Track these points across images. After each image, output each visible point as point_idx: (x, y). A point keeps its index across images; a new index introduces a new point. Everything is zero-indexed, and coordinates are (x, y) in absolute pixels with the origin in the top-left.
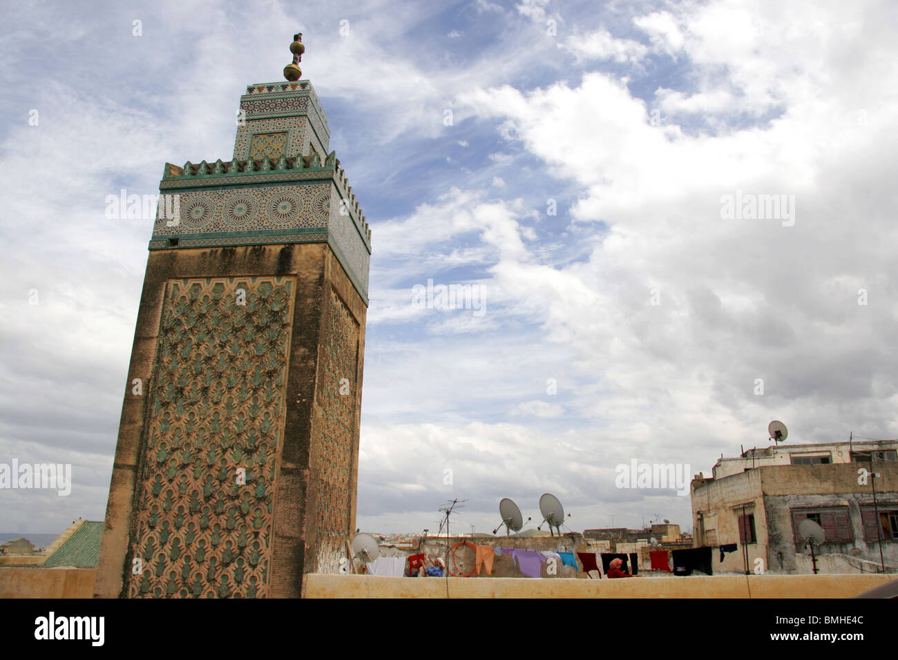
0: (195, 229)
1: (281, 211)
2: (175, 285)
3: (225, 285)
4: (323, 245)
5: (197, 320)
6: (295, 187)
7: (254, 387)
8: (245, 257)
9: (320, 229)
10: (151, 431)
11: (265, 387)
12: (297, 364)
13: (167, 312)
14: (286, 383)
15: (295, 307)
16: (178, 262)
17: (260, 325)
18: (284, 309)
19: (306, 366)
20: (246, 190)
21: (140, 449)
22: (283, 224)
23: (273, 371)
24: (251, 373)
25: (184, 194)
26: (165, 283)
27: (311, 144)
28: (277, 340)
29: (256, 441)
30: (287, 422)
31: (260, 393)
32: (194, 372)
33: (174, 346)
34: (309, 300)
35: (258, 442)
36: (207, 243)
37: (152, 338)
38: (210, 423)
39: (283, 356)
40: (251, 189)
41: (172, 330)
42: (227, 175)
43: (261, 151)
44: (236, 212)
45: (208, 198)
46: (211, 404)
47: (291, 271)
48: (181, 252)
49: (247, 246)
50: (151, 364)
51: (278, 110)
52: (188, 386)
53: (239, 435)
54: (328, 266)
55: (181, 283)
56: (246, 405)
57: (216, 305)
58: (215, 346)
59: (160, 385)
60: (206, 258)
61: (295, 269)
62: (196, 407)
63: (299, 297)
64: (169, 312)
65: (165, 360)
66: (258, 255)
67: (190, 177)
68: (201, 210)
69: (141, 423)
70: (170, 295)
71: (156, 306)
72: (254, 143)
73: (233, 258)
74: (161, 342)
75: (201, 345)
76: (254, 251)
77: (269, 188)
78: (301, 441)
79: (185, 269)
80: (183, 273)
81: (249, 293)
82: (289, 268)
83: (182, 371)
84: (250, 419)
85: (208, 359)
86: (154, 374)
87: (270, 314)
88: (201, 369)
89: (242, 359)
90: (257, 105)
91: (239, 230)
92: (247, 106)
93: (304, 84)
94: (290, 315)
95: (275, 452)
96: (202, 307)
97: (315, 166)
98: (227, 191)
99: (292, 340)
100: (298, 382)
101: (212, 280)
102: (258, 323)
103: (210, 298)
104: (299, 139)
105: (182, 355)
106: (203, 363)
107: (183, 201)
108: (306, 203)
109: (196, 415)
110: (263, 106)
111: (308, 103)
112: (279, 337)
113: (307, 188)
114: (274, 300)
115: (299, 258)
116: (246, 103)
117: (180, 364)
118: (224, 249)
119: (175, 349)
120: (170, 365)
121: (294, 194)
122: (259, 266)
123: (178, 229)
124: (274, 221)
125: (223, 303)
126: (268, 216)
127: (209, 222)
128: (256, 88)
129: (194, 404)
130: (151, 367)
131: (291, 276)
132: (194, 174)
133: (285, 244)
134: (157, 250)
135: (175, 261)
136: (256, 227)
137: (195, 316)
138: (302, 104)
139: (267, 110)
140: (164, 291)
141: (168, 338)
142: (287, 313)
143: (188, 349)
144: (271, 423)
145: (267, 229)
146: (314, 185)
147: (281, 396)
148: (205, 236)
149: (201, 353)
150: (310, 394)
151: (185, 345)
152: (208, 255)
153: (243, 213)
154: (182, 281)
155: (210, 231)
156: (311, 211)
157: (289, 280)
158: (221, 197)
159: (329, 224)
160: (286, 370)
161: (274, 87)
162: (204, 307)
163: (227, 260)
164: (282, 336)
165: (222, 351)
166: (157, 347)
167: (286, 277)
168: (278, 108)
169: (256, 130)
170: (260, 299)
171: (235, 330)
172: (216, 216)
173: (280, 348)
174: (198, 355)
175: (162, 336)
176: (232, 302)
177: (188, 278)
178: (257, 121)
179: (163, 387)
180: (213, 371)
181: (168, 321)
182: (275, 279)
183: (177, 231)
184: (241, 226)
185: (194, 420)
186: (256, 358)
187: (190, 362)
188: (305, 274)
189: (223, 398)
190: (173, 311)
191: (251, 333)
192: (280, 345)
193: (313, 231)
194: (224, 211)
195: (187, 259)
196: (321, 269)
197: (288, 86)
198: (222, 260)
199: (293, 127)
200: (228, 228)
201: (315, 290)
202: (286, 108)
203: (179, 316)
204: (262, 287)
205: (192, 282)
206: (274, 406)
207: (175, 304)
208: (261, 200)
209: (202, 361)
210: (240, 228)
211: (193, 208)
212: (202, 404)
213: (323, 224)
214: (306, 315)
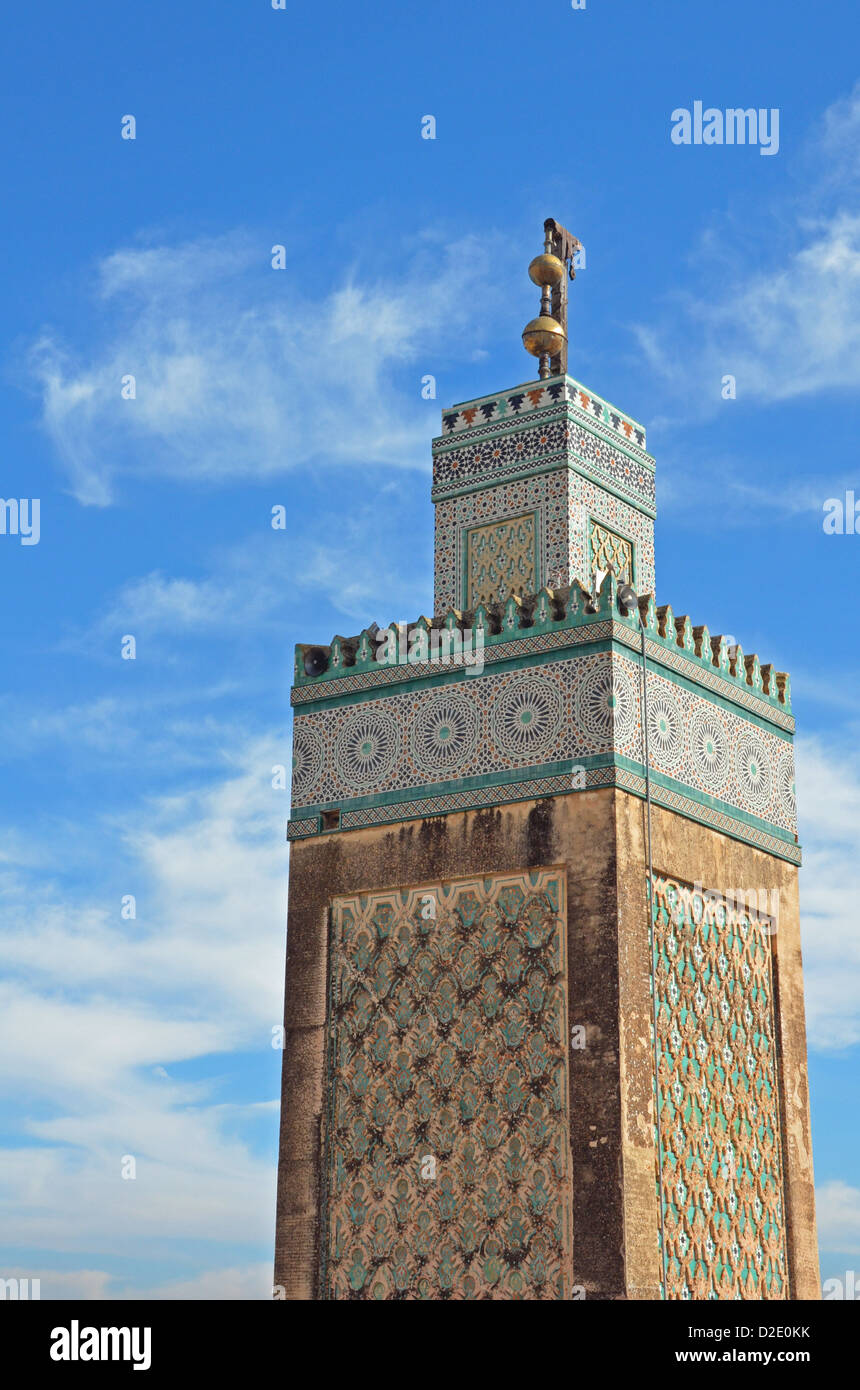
0: (366, 785)
1: (522, 726)
2: (343, 909)
4: (608, 793)
5: (394, 981)
6: (542, 667)
7: (510, 1117)
8: (465, 836)
9: (599, 759)
10: (333, 1225)
11: (529, 1115)
12: (584, 1062)
13: (336, 969)
14: (568, 1106)
15: (569, 936)
16: (345, 861)
17: (511, 981)
18: (550, 943)
19: (601, 1065)
20: (451, 687)
21: (316, 1265)
22: (527, 755)
23: (542, 1078)
24: (501, 1086)
25: (338, 709)
26: (326, 909)
27: (595, 523)
28: (542, 1010)
29: (524, 1234)
30: (577, 1191)
31: (522, 1129)
32: (399, 1095)
33: (357, 1042)
34: (592, 918)
35: (527, 1237)
36: (392, 812)
37: (316, 1028)
38: (437, 1201)
39: (558, 1046)
40: (459, 684)
41: (350, 1006)
44: (439, 740)
45: (382, 714)
47: (555, 859)
48: (347, 838)
49: (465, 810)
50: (318, 1082)
51: (510, 464)
52: (390, 1124)
53: (492, 1222)
54: (628, 835)
55: (353, 904)
56: (498, 1157)
57: (423, 946)
58: (430, 1034)
59: (340, 1126)
60: (393, 847)
61: (560, 854)
62: (408, 1167)
63: (575, 914)
64: (340, 970)
65: (345, 1071)
66: (489, 831)
67: (342, 671)
68: (372, 741)
69: (312, 1211)
70: (338, 931)
71: (314, 961)
72: (471, 550)
73: (442, 845)
74: (333, 1034)
75: (404, 1034)
76: (480, 821)
77: (493, 677)
78: (606, 1232)
79: (358, 875)
80: (356, 885)
81: (481, 915)
82: (549, 851)
83: (377, 1093)
84: (510, 1188)
85: (421, 1063)
86: (327, 1104)
87: (524, 956)
88: (411, 1086)
89: (483, 1058)
90: (466, 458)
91: (447, 778)
92: (448, 461)
93: (555, 386)
94: (561, 955)
95: (560, 1256)
96: (398, 952)
97: (575, 613)
98: (416, 694)
99: (570, 1009)
100: (590, 1100)
101: (411, 892)
102: (505, 977)
103: (412, 932)
104: (558, 526)
105: (374, 1058)
106: (412, 1073)
107: (338, 725)
108: (567, 701)
109: (410, 1185)
110: (477, 459)
111: (567, 435)
112: (547, 1005)
113: (566, 666)
114: (529, 924)
115: (565, 827)
116: (444, 456)
117: (371, 1080)
118: (425, 823)
119: (359, 1047)
120: (354, 1081)
121: (541, 683)
122: (492, 852)
123: (335, 789)
124: (511, 750)
125: (435, 940)
126: (498, 741)
127: (391, 768)
128: (460, 413)
129: (404, 1163)
130: (319, 1090)
131: (556, 869)
132: (350, 662)
133: (537, 800)
134: (302, 839)
135: (338, 860)
136: (478, 768)
137: (388, 972)
138: (555, 441)
139: (487, 466)
140: (325, 926)
141: (345, 1024)
142: (556, 951)
143: (382, 1044)
144: (548, 1193)
145: (499, 770)
146: (578, 659)
147: (560, 1133)
148: (387, 799)
149: (407, 1051)
150: (614, 1126)
151: (376, 1037)
152: (396, 839)
153: (450, 739)
154: (357, 899)
155: (394, 788)
156: (578, 720)
157: (552, 877)
158: (406, 708)
159: (617, 742)
160: (565, 1076)
161: (495, 404)
162: (403, 952)
163: (432, 847)
164: (551, 1003)
165: (444, 1044)
166: (325, 1046)
167: (546, 873)
168: (509, 458)
169: (471, 518)
170: (503, 925)
171: (464, 996)
172: (401, 751)
173: (550, 1028)
174: (402, 1057)
175: (333, 1022)
176: (452, 937)
177: (367, 892)
178: (471, 496)
179: (345, 1129)
180: (433, 1088)
181: (341, 988)
182: (527, 877)
183: (335, 795)
184: (451, 769)
185: (407, 1196)
186: (508, 1052)
187: (388, 1073)
188: (581, 862)
189: (455, 1144)
190: (347, 966)
191: (492, 999)
192: (549, 1021)
193: (585, 765)
194: (415, 738)
195: (359, 852)
196: (609, 848)
197: (523, 396)
198: (423, 848)
199: (543, 500)
200: (427, 777)
201: (601, 896)
202: (525, 455)
203: (359, 976)
204: (506, 898)
205: (376, 901)
206: (550, 1155)
207: (349, 951)
208: (481, 705)
209: (410, 1068)
210: (448, 773)
211: (358, 739)
212: (418, 1161)
213: (603, 745)
214: (591, 952)
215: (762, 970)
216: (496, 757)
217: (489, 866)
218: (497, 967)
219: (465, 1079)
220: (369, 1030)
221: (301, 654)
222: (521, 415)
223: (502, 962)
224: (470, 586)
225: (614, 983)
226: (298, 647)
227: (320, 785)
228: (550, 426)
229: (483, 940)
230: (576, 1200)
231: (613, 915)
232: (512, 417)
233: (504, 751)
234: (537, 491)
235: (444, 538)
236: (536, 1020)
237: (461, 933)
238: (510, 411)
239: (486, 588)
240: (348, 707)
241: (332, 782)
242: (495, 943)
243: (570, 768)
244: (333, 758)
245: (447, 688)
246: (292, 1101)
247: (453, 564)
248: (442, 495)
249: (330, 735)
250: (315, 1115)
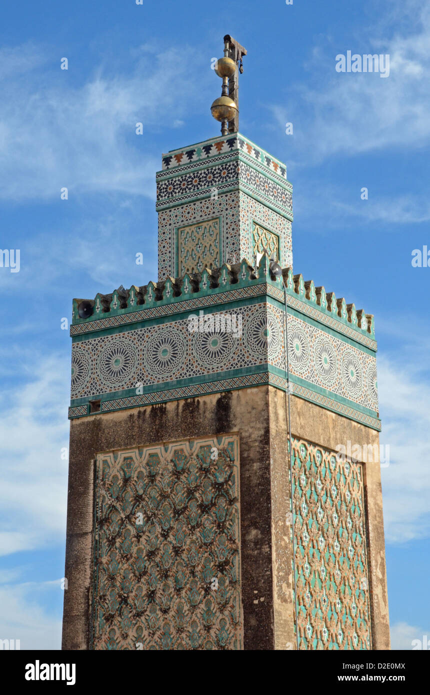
1: (212, 348)
2: (103, 461)
3: (160, 455)
4: (264, 388)
5: (134, 504)
6: (224, 312)
7: (205, 586)
8: (177, 415)
9: (259, 368)
12: (250, 552)
13: (99, 497)
14: (240, 579)
15: (241, 476)
16: (104, 432)
17: (206, 503)
18: (229, 480)
19: (260, 553)
20: (169, 324)
22: (215, 366)
23: (225, 562)
24: (200, 567)
25: (99, 339)
26: (92, 461)
27: (256, 224)
28: (225, 521)
30: (246, 631)
31: (213, 593)
32: (137, 574)
33: (112, 542)
34: (255, 464)
36: (133, 401)
37: (86, 534)
38: (160, 639)
39: (234, 542)
40: (173, 323)
41: (107, 520)
42: (144, 306)
44: (161, 357)
46: (159, 612)
47: (232, 429)
48: (105, 417)
49: (178, 400)
50: (88, 567)
51: (203, 188)
52: (132, 592)
54: (276, 414)
55: (109, 457)
56: (198, 611)
57: (152, 483)
58: (157, 536)
59: (101, 594)
60: (134, 422)
61: (235, 426)
62: (143, 618)
63: (244, 462)
64: (101, 498)
65: (104, 560)
66: (192, 412)
67: (102, 315)
68: (120, 357)
70: (100, 474)
71: (85, 493)
72: (180, 241)
73: (164, 419)
74: (97, 538)
75: (141, 537)
76: (187, 405)
79: (112, 440)
80: (111, 446)
81: (188, 463)
82: (229, 424)
83: (124, 573)
84: (205, 630)
85: (151, 554)
86: (93, 580)
87: (214, 488)
88: (145, 569)
89: (189, 550)
90: (177, 184)
91: (167, 380)
92: (165, 187)
93: (231, 139)
94: (236, 486)
96: (137, 486)
97: (244, 279)
98: (148, 329)
99: (241, 520)
100: (254, 575)
101: (145, 449)
102: (202, 501)
103: (145, 474)
104: (233, 226)
105: (122, 552)
106: (146, 560)
107: (100, 348)
109: (144, 629)
110: (184, 185)
111: (238, 170)
112: (228, 518)
113: (239, 311)
114: (217, 468)
115: (238, 409)
116: (163, 183)
117: (120, 565)
118: (153, 407)
119: (113, 545)
120: (110, 566)
122: (195, 425)
123: (98, 387)
124: (205, 363)
125: (159, 479)
126: (197, 357)
127: (132, 374)
128: (173, 157)
129: (141, 616)
130: (89, 572)
131: (233, 435)
132: (107, 310)
133: (221, 393)
134: (78, 418)
135: (100, 430)
136: (186, 374)
137: (131, 499)
138: (231, 173)
139: (190, 189)
140: (92, 471)
141: (104, 531)
142: (233, 484)
143: (127, 543)
144: (228, 632)
145: (198, 375)
146: (245, 307)
147: (236, 595)
148: (130, 393)
149: (143, 547)
150: (269, 591)
151: (123, 539)
152: (136, 418)
153: (168, 356)
154: (111, 454)
155: (134, 386)
156: (246, 344)
157: (231, 440)
158: (141, 338)
159: (270, 357)
160: (239, 560)
161: (194, 151)
162: (140, 487)
163: (157, 422)
164: (230, 516)
165: (165, 542)
166: (92, 545)
167: (227, 437)
168: (203, 184)
169: (180, 221)
170: (201, 469)
171: (177, 513)
172: (138, 364)
173: (230, 531)
174: (140, 551)
175: (97, 530)
176: (170, 477)
177: (118, 450)
178: (180, 207)
179: (104, 596)
180: (158, 569)
181: (102, 509)
182: (215, 440)
183: (98, 391)
184: (169, 375)
185: (143, 636)
186: (204, 547)
187: (131, 560)
188: (248, 430)
189: (172, 603)
190: (106, 496)
191: (195, 514)
192: (229, 527)
193: (250, 371)
194: (147, 356)
195: (113, 426)
196: (265, 422)
197: (212, 146)
198: (152, 423)
199: (224, 210)
200: (154, 379)
201: (261, 451)
202: (213, 182)
203: (113, 502)
204: (202, 453)
205: (123, 456)
206: (230, 609)
207: (107, 486)
208: (187, 335)
209: (144, 557)
210: (167, 377)
211: (111, 356)
212: (149, 614)
213: (261, 360)
214: (254, 485)
215: (358, 494)
216: (196, 367)
217: (192, 434)
218: (197, 495)
219: (178, 563)
220: (119, 534)
221: (77, 305)
222: (211, 157)
223: (200, 492)
224: (180, 263)
225: (268, 504)
226: (75, 300)
228: (228, 164)
229: (189, 478)
230: (245, 637)
231: (268, 462)
232: (205, 159)
233: (201, 363)
234: (220, 204)
235: (164, 233)
236: (221, 527)
237: (175, 474)
238: (204, 155)
239: (190, 264)
240: (106, 337)
241: (96, 383)
242: (196, 480)
243: (241, 373)
244: (97, 369)
245: (166, 325)
246: (71, 579)
247: (170, 249)
248: (162, 207)
249: (95, 354)
250: (86, 587)
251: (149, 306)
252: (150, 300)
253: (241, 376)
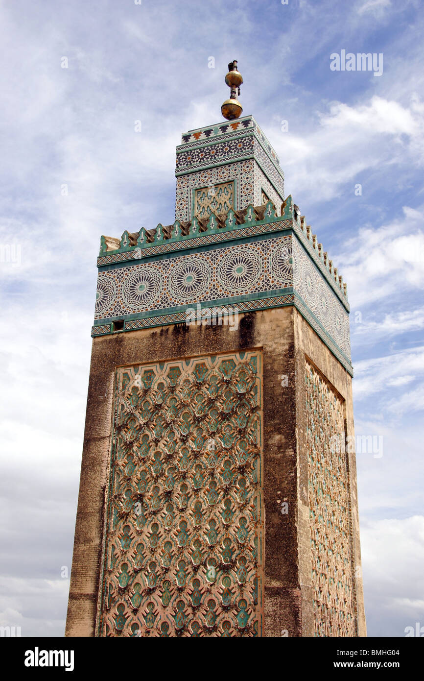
0: (141, 307)
1: (236, 275)
2: (124, 374)
3: (181, 368)
4: (289, 309)
5: (153, 412)
6: (249, 244)
7: (225, 487)
8: (200, 333)
9: (284, 291)
10: (110, 550)
11: (238, 486)
12: (272, 455)
13: (118, 406)
14: (262, 480)
15: (264, 386)
16: (126, 348)
17: (226, 411)
18: (251, 390)
19: (284, 456)
20: (194, 255)
21: (98, 573)
22: (239, 290)
23: (246, 465)
24: (219, 470)
25: (125, 268)
26: (113, 373)
27: (263, 191)
28: (246, 427)
29: (232, 553)
30: (268, 529)
31: (233, 493)
32: (154, 474)
33: (129, 446)
34: (279, 376)
35: (235, 555)
36: (156, 321)
37: (104, 438)
38: (177, 536)
39: (256, 446)
40: (199, 254)
41: (125, 426)
42: (170, 240)
43: (206, 207)
44: (186, 283)
45: (152, 270)
46: (177, 512)
47: (256, 345)
48: (128, 336)
50: (104, 468)
51: (220, 157)
52: (148, 492)
53: (211, 548)
55: (130, 371)
56: (217, 510)
57: (172, 393)
58: (175, 441)
59: (117, 493)
60: (156, 339)
61: (259, 342)
62: (159, 516)
63: (267, 374)
64: (120, 407)
65: (121, 463)
66: (215, 330)
67: (129, 248)
68: (146, 284)
69: (98, 541)
70: (120, 386)
71: (105, 401)
72: (196, 199)
73: (187, 336)
75: (159, 441)
77: (219, 250)
78: (286, 552)
79: (133, 355)
80: (132, 360)
81: (209, 375)
82: (252, 341)
83: (141, 474)
84: (224, 527)
85: (169, 457)
86: (109, 480)
87: (235, 398)
88: (162, 470)
89: (208, 454)
90: (195, 155)
91: (190, 302)
92: (183, 156)
93: (246, 121)
94: (258, 397)
95: (256, 566)
96: (156, 396)
97: (270, 216)
98: (173, 260)
99: (264, 426)
100: (277, 476)
101: (166, 364)
102: (223, 409)
103: (166, 385)
104: (247, 187)
105: (139, 455)
106: (163, 463)
107: (125, 276)
108: (264, 261)
109: (160, 526)
110: (202, 155)
111: (253, 143)
112: (249, 424)
113: (264, 243)
114: (238, 380)
115: (262, 327)
117: (137, 466)
118: (176, 326)
119: (130, 449)
120: (126, 468)
121: (249, 252)
122: (217, 342)
123: (122, 309)
124: (229, 287)
125: (180, 390)
126: (222, 282)
127: (156, 298)
128: (192, 135)
129: (157, 513)
130: (105, 473)
131: (256, 350)
132: (133, 244)
133: (245, 313)
134: (100, 336)
135: (122, 347)
136: (209, 297)
137: (150, 407)
138: (247, 146)
139: (207, 158)
140: (113, 382)
141: (122, 436)
143: (145, 447)
144: (248, 530)
145: (222, 298)
146: (271, 240)
147: (257, 496)
148: (153, 314)
149: (161, 451)
150: (292, 491)
151: (141, 443)
152: (158, 335)
153: (193, 282)
154: (132, 368)
155: (158, 308)
156: (271, 271)
158: (166, 267)
159: (295, 283)
160: (261, 464)
161: (212, 130)
162: (159, 397)
163: (180, 339)
164: (251, 423)
165: (184, 447)
166: (110, 448)
167: (249, 352)
168: (220, 154)
169: (197, 184)
170: (222, 381)
171: (197, 420)
172: (163, 289)
173: (251, 437)
174: (157, 454)
175: (114, 435)
176: (191, 388)
177: (139, 364)
178: (197, 173)
179: (119, 495)
182: (238, 355)
183: (121, 312)
184: (193, 298)
185: (158, 533)
186: (224, 451)
187: (148, 463)
188: (272, 345)
189: (189, 503)
190: (125, 404)
191: (215, 422)
192: (251, 433)
193: (275, 294)
194: (171, 282)
195: (135, 342)
196: (289, 338)
197: (228, 126)
198: (174, 340)
199: (239, 174)
200: (178, 302)
201: (285, 364)
202: (229, 153)
203: (132, 410)
204: (224, 367)
205: (144, 369)
206: (250, 508)
207: (126, 396)
208: (212, 264)
209: (162, 460)
210: (191, 300)
211: (136, 283)
212: (166, 512)
213: (286, 284)
214: (278, 394)
217: (215, 349)
218: (218, 404)
221: (104, 241)
222: (227, 134)
223: (221, 401)
225: (293, 411)
226: (102, 237)
227: (113, 307)
228: (244, 139)
229: (210, 389)
230: (267, 534)
231: (292, 374)
232: (222, 135)
233: (225, 287)
234: (235, 170)
235: (182, 194)
236: (242, 432)
237: (197, 386)
238: (220, 133)
240: (131, 267)
241: (120, 306)
242: (217, 391)
243: (266, 295)
244: (121, 293)
245: (191, 256)
246: (87, 479)
247: (187, 206)
248: (181, 173)
249: (120, 281)
250: (101, 487)
251: (175, 240)
252: (176, 235)
253: (266, 297)
